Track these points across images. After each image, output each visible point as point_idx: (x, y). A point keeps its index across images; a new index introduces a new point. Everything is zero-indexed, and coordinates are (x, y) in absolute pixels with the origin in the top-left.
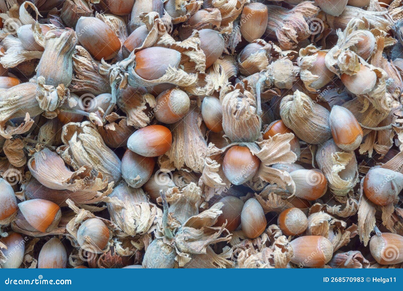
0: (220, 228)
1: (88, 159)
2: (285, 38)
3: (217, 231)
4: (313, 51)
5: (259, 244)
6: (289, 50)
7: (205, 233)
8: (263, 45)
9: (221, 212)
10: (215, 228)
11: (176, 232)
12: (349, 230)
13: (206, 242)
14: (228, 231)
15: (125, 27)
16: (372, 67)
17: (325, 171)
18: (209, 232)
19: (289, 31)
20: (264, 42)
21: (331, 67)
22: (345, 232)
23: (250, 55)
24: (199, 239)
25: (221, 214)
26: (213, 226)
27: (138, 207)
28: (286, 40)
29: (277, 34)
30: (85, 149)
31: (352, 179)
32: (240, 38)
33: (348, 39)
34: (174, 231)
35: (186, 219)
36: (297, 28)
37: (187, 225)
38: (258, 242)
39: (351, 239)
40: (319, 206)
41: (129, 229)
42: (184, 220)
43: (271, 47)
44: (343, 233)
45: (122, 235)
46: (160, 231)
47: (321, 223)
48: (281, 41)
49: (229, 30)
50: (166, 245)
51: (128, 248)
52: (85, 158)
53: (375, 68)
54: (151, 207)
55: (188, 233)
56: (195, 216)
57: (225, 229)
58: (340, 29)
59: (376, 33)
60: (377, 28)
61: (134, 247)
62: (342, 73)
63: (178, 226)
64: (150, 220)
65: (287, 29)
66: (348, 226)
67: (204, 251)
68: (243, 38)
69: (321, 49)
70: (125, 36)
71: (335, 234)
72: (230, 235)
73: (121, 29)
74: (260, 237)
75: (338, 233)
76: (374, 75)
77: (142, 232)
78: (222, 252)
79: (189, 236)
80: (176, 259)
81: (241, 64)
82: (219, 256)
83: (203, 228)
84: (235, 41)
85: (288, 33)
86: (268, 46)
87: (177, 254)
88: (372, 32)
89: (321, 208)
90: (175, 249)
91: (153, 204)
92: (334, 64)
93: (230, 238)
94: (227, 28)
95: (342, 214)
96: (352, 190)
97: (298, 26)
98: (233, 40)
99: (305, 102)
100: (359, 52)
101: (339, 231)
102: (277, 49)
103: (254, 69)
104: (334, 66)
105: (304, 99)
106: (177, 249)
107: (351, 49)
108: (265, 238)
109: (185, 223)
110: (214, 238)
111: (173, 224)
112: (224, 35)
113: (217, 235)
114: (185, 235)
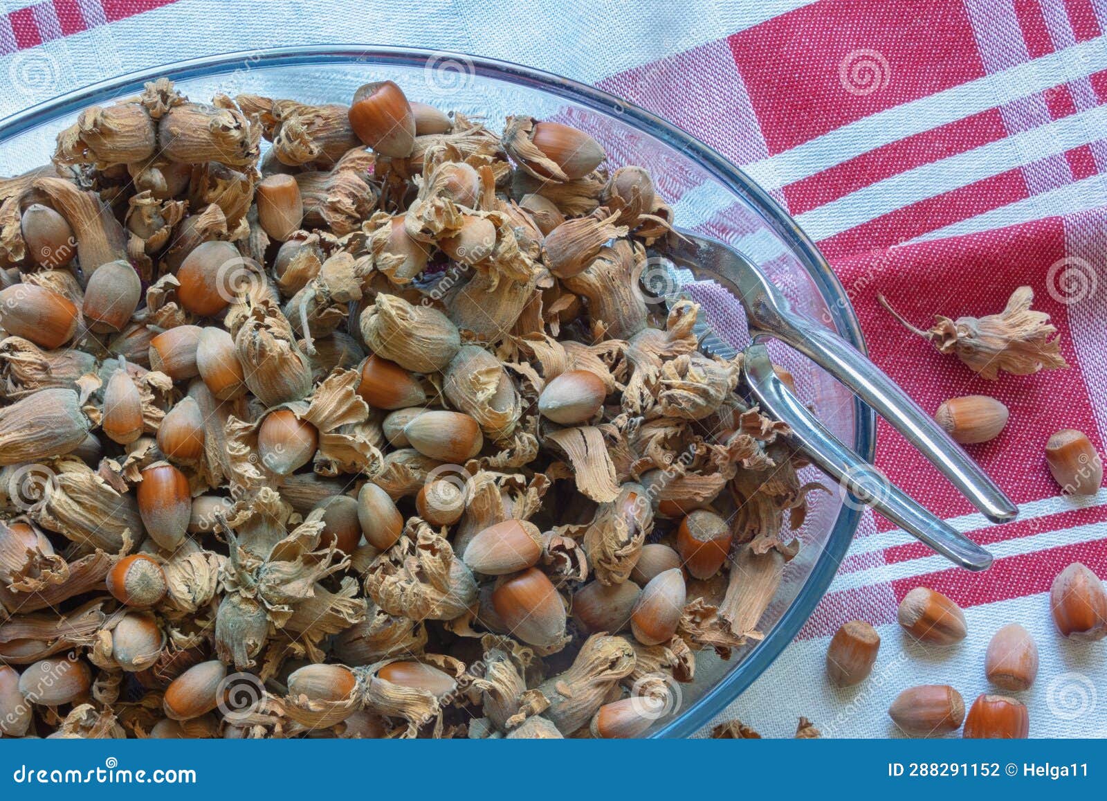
0: (327, 551)
1: (81, 512)
2: (337, 216)
3: (324, 556)
4: (383, 221)
5: (399, 556)
6: (348, 233)
7: (305, 564)
8: (304, 238)
9: (323, 524)
10: (320, 553)
11: (258, 574)
12: (533, 486)
13: (310, 580)
14: (342, 552)
15: (75, 282)
16: (483, 213)
17: (466, 408)
18: (311, 561)
19: (339, 202)
20: (304, 233)
21: (418, 235)
22: (527, 491)
23: (289, 261)
24: (298, 576)
25: (324, 528)
26: (317, 550)
27: (185, 564)
28: (339, 218)
29: (322, 214)
30: (72, 498)
31: (512, 405)
32: (267, 239)
33: (431, 183)
34: (254, 574)
35: (268, 550)
36: (351, 193)
37: (272, 559)
38: (397, 552)
39: (541, 499)
40: (474, 463)
41: (182, 603)
42: (264, 551)
43: (318, 238)
44: (525, 493)
45: (177, 617)
46: (230, 578)
47: (482, 489)
48: (333, 223)
49: (243, 233)
50: (246, 600)
51: (192, 633)
52: (76, 512)
53: (488, 213)
54: (207, 556)
55: (277, 571)
56: (281, 542)
57: (335, 550)
58: (417, 175)
59: (476, 163)
60: (474, 154)
61: (200, 628)
62: (440, 239)
63: (258, 563)
64: (210, 579)
65: (335, 200)
66: (528, 479)
67: (311, 593)
68: (270, 238)
69: (397, 214)
70: (80, 297)
71: (513, 500)
72: (346, 557)
73: (69, 287)
74: (398, 543)
75: (517, 496)
76: (490, 225)
77: (205, 602)
78: (340, 587)
79: (280, 575)
80: (269, 618)
81: (281, 280)
82: (338, 596)
83: (300, 558)
84: (259, 247)
85: (339, 206)
86: (313, 237)
87: (268, 610)
88: (468, 162)
89: (479, 465)
90: (262, 602)
91: (208, 552)
92: (420, 227)
93: (349, 562)
94: (240, 229)
95: (514, 463)
96: (519, 424)
97: (351, 189)
98: (256, 246)
99: (399, 308)
100: (456, 198)
101: (520, 493)
102: (329, 237)
103: (301, 281)
104: (423, 231)
105: (395, 304)
106: (266, 602)
107: (440, 195)
108: (405, 542)
109: (269, 556)
110: (323, 568)
111: (249, 564)
112: (237, 243)
113: (324, 563)
114: (274, 576)
